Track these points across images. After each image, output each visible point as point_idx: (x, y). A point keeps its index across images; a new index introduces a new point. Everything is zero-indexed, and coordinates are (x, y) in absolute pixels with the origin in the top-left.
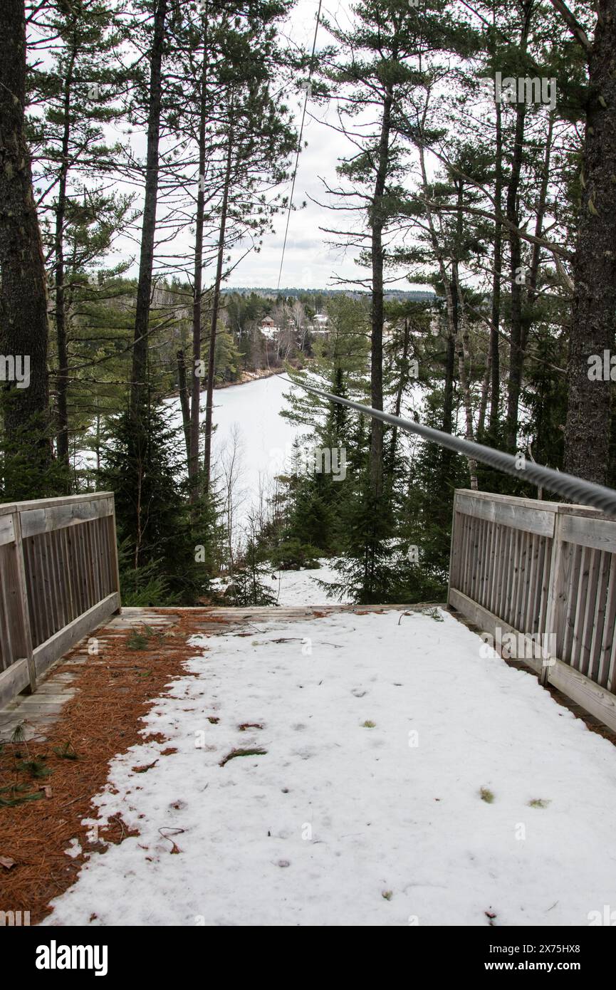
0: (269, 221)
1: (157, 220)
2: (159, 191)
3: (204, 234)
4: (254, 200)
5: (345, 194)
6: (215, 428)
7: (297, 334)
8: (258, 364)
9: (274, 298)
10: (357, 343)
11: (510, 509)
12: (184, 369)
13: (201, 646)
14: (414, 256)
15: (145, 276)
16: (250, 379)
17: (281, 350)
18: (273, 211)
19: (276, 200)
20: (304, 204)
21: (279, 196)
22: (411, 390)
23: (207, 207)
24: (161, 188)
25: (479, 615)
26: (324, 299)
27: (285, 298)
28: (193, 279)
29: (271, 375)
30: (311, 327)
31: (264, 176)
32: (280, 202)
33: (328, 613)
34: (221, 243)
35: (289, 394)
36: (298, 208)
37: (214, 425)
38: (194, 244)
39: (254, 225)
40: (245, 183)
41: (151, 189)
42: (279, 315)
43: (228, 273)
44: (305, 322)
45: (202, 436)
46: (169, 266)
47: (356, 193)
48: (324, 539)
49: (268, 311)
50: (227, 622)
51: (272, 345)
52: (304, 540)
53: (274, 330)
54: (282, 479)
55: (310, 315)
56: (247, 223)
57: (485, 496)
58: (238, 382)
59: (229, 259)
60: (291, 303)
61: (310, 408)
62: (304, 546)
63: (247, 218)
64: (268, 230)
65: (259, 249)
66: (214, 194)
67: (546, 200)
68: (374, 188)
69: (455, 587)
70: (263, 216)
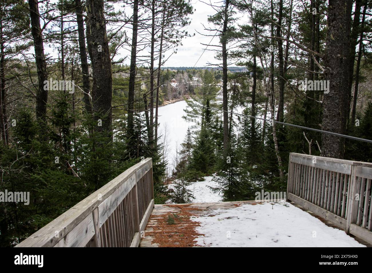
0: (180, 41)
1: (137, 42)
2: (138, 30)
3: (154, 47)
4: (174, 33)
5: (212, 30)
6: (159, 125)
7: (185, 85)
8: (170, 98)
9: (176, 71)
10: (212, 89)
11: (324, 162)
12: (146, 101)
13: (197, 221)
14: (238, 55)
15: (133, 64)
16: (167, 103)
17: (179, 92)
18: (182, 37)
19: (183, 32)
20: (194, 34)
21: (184, 31)
22: (237, 108)
23: (155, 37)
24: (139, 29)
25: (306, 204)
26: (196, 71)
27: (181, 71)
28: (150, 65)
29: (175, 102)
30: (191, 82)
31: (178, 23)
32: (184, 34)
33: (240, 204)
34: (161, 50)
35: (186, 109)
36: (192, 36)
37: (158, 124)
38: (150, 51)
39: (174, 42)
40: (170, 26)
41: (135, 30)
42: (178, 78)
43: (164, 63)
44: (189, 80)
45: (154, 128)
46: (142, 60)
47: (216, 30)
48: (205, 169)
49: (173, 76)
50: (201, 210)
51: (176, 90)
52: (198, 170)
53: (176, 84)
54: (184, 145)
55: (190, 77)
56: (171, 42)
57: (308, 156)
58: (163, 105)
59: (164, 56)
60: (183, 73)
61: (194, 115)
62: (198, 172)
63: (171, 40)
64: (180, 45)
65: (176, 52)
66: (158, 31)
67: (291, 31)
68: (223, 27)
69: (290, 192)
70: (178, 39)
